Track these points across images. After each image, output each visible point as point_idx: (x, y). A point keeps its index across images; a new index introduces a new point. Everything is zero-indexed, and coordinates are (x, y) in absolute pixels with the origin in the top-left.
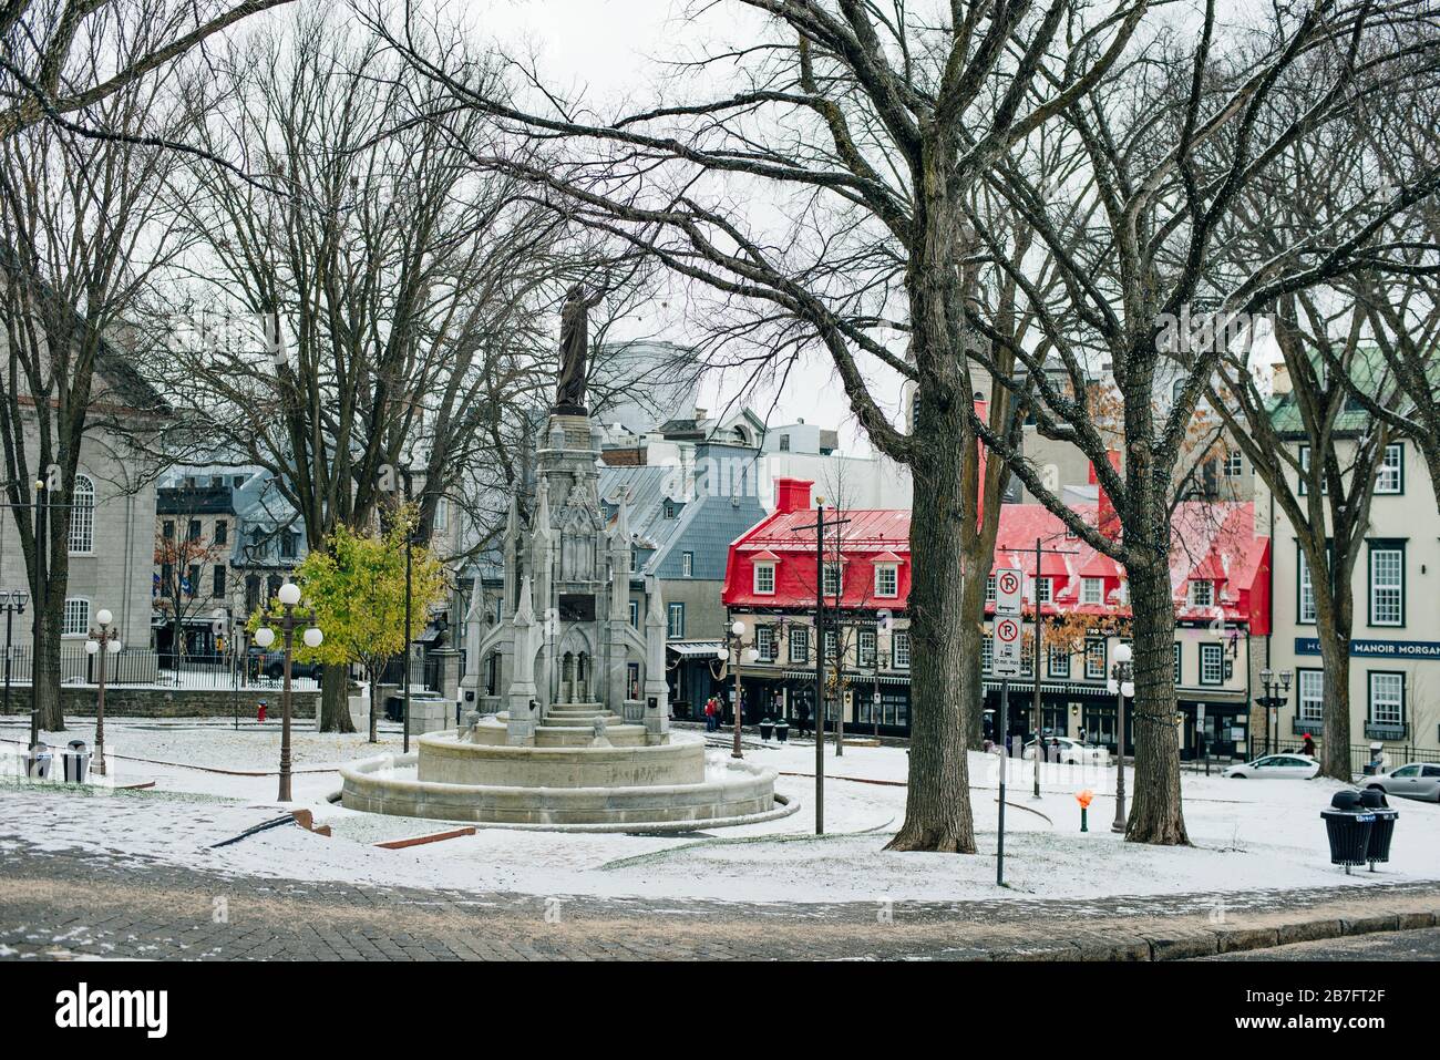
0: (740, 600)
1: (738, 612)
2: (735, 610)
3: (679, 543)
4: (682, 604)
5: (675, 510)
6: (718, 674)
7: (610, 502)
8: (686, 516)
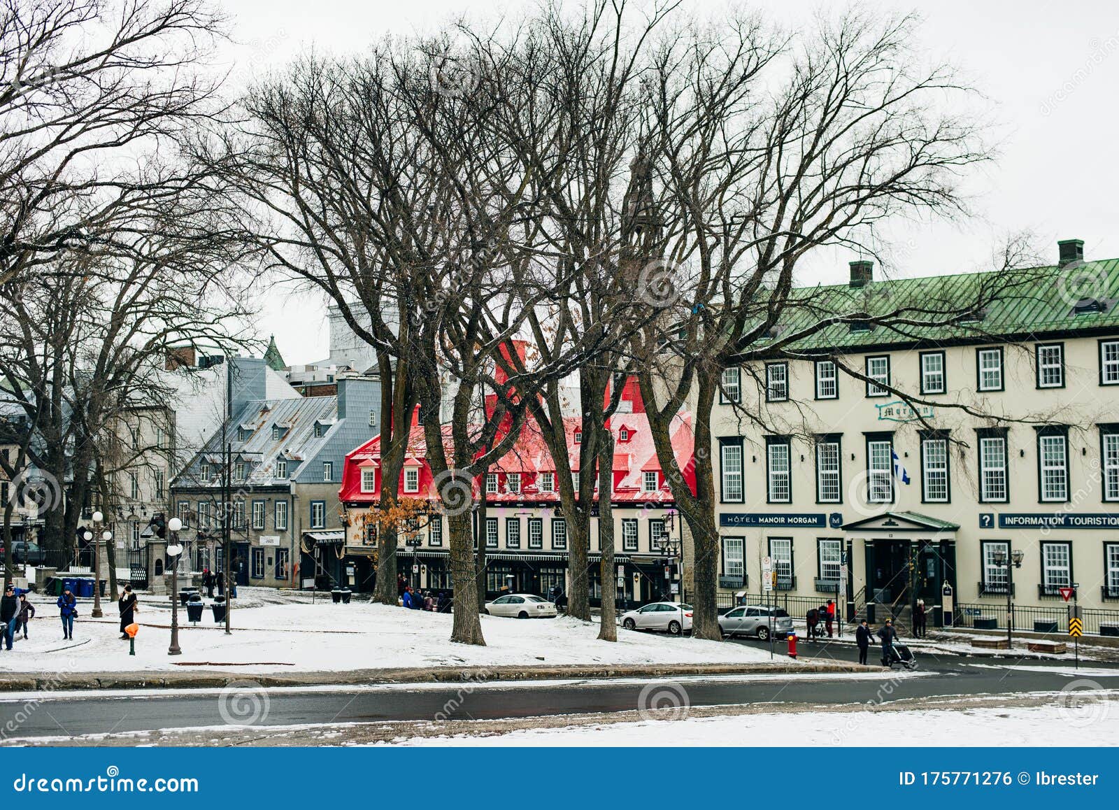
0: (352, 498)
1: (350, 507)
2: (348, 505)
3: (319, 455)
4: (324, 502)
5: (322, 429)
6: (339, 554)
7: (279, 425)
8: (329, 434)
